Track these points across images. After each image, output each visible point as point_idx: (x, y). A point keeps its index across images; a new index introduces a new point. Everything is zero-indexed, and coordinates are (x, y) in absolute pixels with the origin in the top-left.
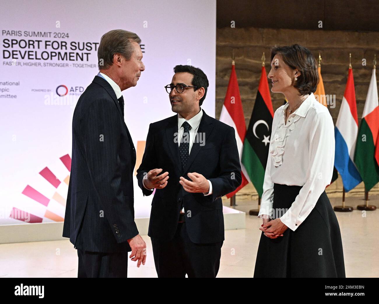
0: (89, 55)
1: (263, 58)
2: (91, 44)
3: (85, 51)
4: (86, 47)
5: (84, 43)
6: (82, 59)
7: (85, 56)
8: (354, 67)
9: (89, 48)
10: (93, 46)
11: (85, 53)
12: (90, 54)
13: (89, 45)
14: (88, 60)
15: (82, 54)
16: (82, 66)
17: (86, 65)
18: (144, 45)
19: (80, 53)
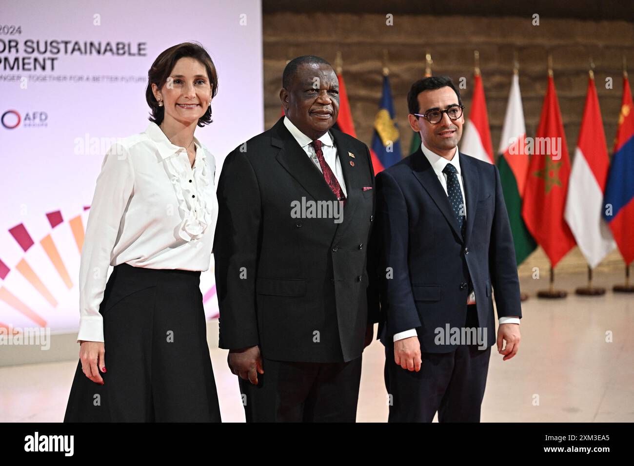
0: (55, 62)
1: (339, 61)
2: (58, 43)
3: (48, 55)
4: (49, 48)
5: (46, 43)
6: (44, 68)
7: (48, 64)
8: (483, 73)
9: (55, 50)
10: (62, 47)
11: (49, 59)
12: (56, 59)
13: (54, 44)
14: (53, 68)
15: (44, 60)
16: (44, 79)
17: (50, 77)
18: (144, 44)
19: (41, 58)
